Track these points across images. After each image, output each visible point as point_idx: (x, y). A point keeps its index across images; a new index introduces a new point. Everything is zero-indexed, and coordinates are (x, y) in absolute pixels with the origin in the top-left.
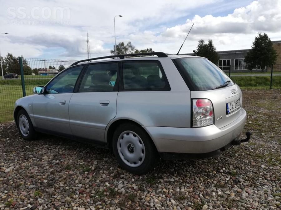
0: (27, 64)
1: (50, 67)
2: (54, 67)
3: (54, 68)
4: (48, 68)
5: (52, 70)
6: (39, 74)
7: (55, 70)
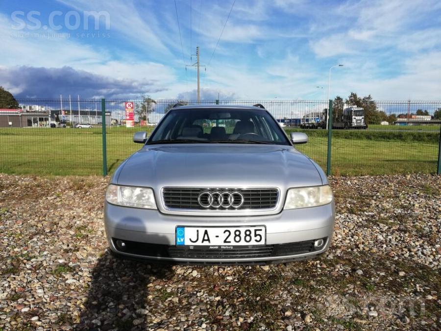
0: (375, 107)
1: (419, 112)
2: (426, 111)
3: (427, 114)
4: (415, 112)
5: (421, 117)
6: (395, 123)
7: (426, 116)
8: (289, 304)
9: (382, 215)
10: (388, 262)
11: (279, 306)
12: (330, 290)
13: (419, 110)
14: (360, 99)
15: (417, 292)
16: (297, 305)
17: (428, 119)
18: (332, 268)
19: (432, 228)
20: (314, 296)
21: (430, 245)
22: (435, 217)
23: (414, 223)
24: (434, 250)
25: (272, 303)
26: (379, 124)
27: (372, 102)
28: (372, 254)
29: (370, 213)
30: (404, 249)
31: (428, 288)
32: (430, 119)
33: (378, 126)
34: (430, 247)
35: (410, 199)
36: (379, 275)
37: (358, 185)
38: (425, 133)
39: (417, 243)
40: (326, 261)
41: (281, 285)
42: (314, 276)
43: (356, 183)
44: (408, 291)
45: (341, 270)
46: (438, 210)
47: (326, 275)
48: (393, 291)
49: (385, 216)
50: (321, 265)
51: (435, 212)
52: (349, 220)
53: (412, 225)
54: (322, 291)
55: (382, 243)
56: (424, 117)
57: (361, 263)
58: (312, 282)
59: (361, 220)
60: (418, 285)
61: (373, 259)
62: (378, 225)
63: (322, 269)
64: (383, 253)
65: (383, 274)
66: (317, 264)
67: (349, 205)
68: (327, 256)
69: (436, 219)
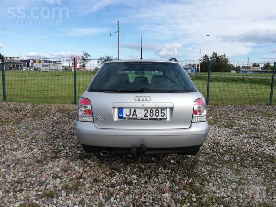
0: (228, 62)
1: (254, 65)
2: (258, 64)
3: (259, 66)
4: (252, 65)
5: (256, 68)
6: (240, 72)
7: (258, 68)
8: (207, 174)
9: (243, 129)
10: (251, 154)
11: (202, 174)
12: (226, 167)
13: (254, 64)
14: (219, 57)
15: (269, 168)
16: (211, 174)
17: (259, 69)
18: (223, 156)
19: (271, 136)
20: (218, 170)
21: (272, 145)
22: (272, 130)
23: (261, 133)
24: (274, 147)
25: (198, 173)
26: (230, 72)
27: (226, 59)
28: (242, 149)
29: (237, 128)
30: (258, 147)
31: (274, 166)
32: (260, 70)
33: (229, 73)
34: (272, 146)
35: (257, 120)
36: (248, 160)
37: (226, 111)
38: (259, 78)
39: (265, 144)
40: (219, 153)
41: (200, 164)
42: (215, 161)
43: (224, 110)
44: (265, 167)
45: (228, 157)
46: (273, 126)
47: (221, 160)
48: (257, 167)
49: (245, 129)
50: (217, 155)
51: (271, 127)
52: (226, 132)
53: (260, 134)
54: (221, 168)
55: (246, 143)
56: (257, 68)
57: (237, 154)
58: (215, 164)
59: (232, 131)
60: (269, 165)
61: (243, 152)
62: (243, 134)
63: (219, 157)
64: (248, 149)
65: (250, 159)
66: (215, 154)
67: (224, 123)
68: (219, 150)
69: (273, 131)
